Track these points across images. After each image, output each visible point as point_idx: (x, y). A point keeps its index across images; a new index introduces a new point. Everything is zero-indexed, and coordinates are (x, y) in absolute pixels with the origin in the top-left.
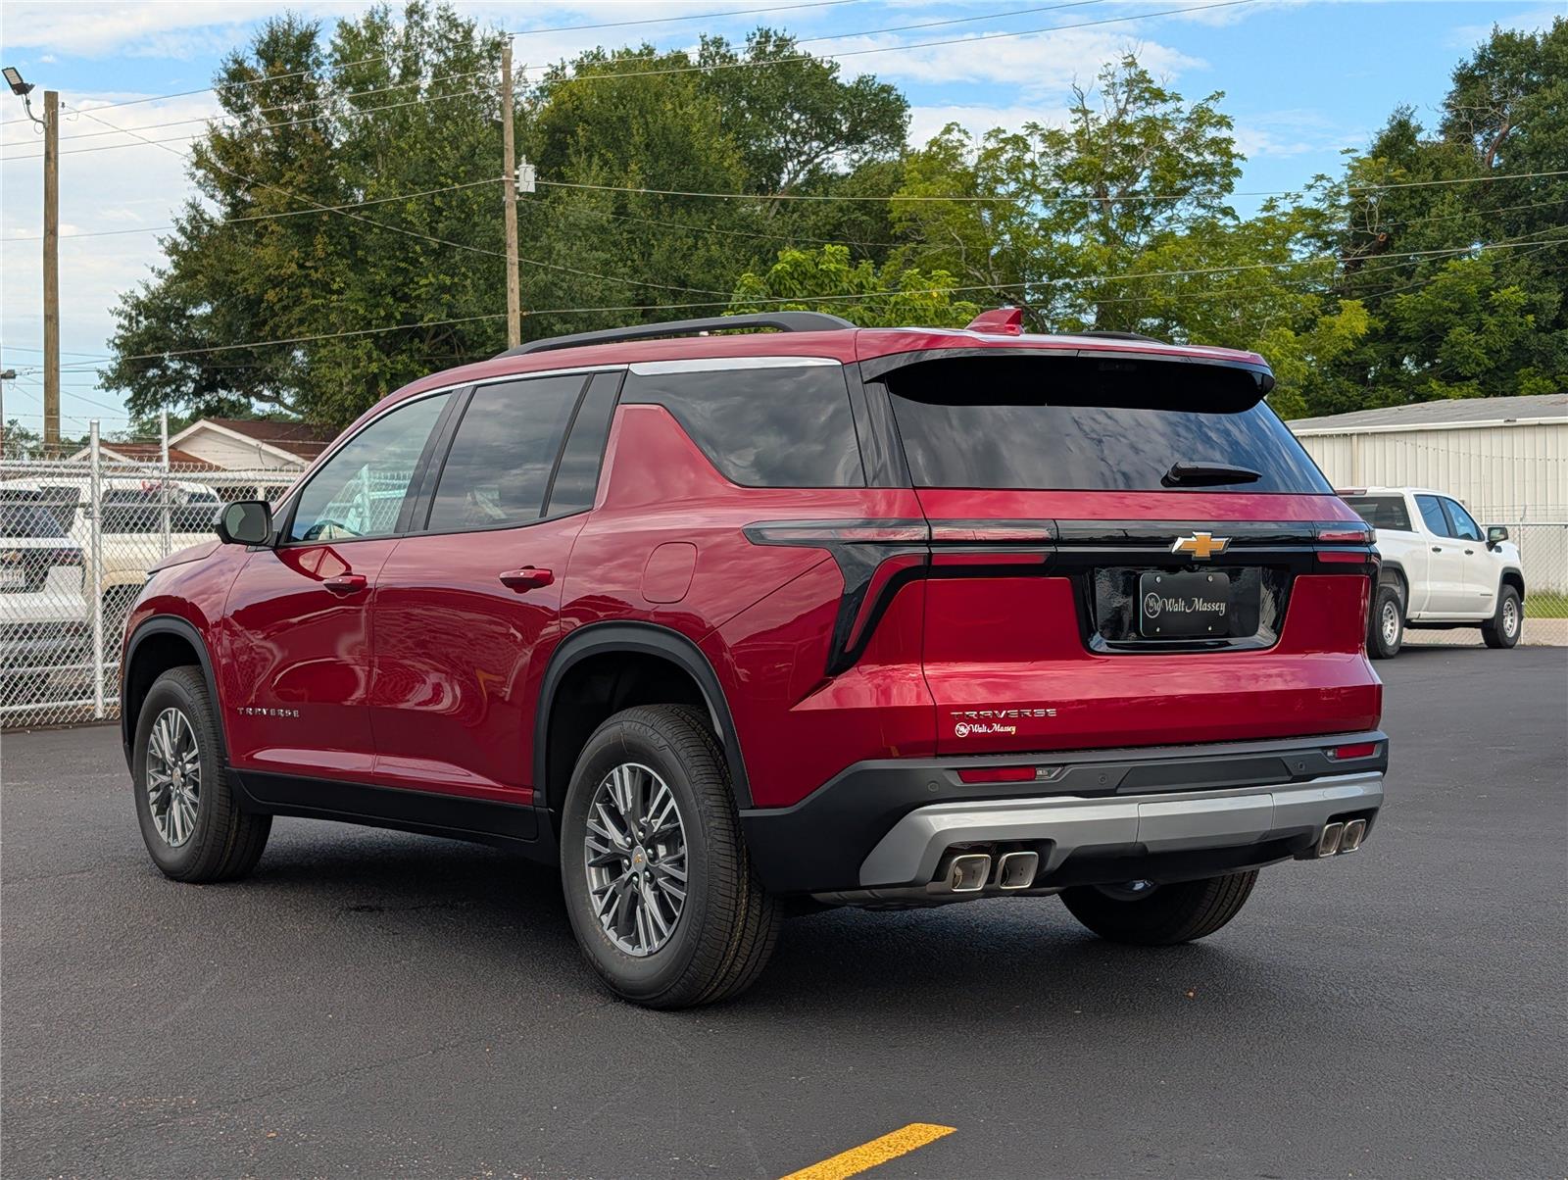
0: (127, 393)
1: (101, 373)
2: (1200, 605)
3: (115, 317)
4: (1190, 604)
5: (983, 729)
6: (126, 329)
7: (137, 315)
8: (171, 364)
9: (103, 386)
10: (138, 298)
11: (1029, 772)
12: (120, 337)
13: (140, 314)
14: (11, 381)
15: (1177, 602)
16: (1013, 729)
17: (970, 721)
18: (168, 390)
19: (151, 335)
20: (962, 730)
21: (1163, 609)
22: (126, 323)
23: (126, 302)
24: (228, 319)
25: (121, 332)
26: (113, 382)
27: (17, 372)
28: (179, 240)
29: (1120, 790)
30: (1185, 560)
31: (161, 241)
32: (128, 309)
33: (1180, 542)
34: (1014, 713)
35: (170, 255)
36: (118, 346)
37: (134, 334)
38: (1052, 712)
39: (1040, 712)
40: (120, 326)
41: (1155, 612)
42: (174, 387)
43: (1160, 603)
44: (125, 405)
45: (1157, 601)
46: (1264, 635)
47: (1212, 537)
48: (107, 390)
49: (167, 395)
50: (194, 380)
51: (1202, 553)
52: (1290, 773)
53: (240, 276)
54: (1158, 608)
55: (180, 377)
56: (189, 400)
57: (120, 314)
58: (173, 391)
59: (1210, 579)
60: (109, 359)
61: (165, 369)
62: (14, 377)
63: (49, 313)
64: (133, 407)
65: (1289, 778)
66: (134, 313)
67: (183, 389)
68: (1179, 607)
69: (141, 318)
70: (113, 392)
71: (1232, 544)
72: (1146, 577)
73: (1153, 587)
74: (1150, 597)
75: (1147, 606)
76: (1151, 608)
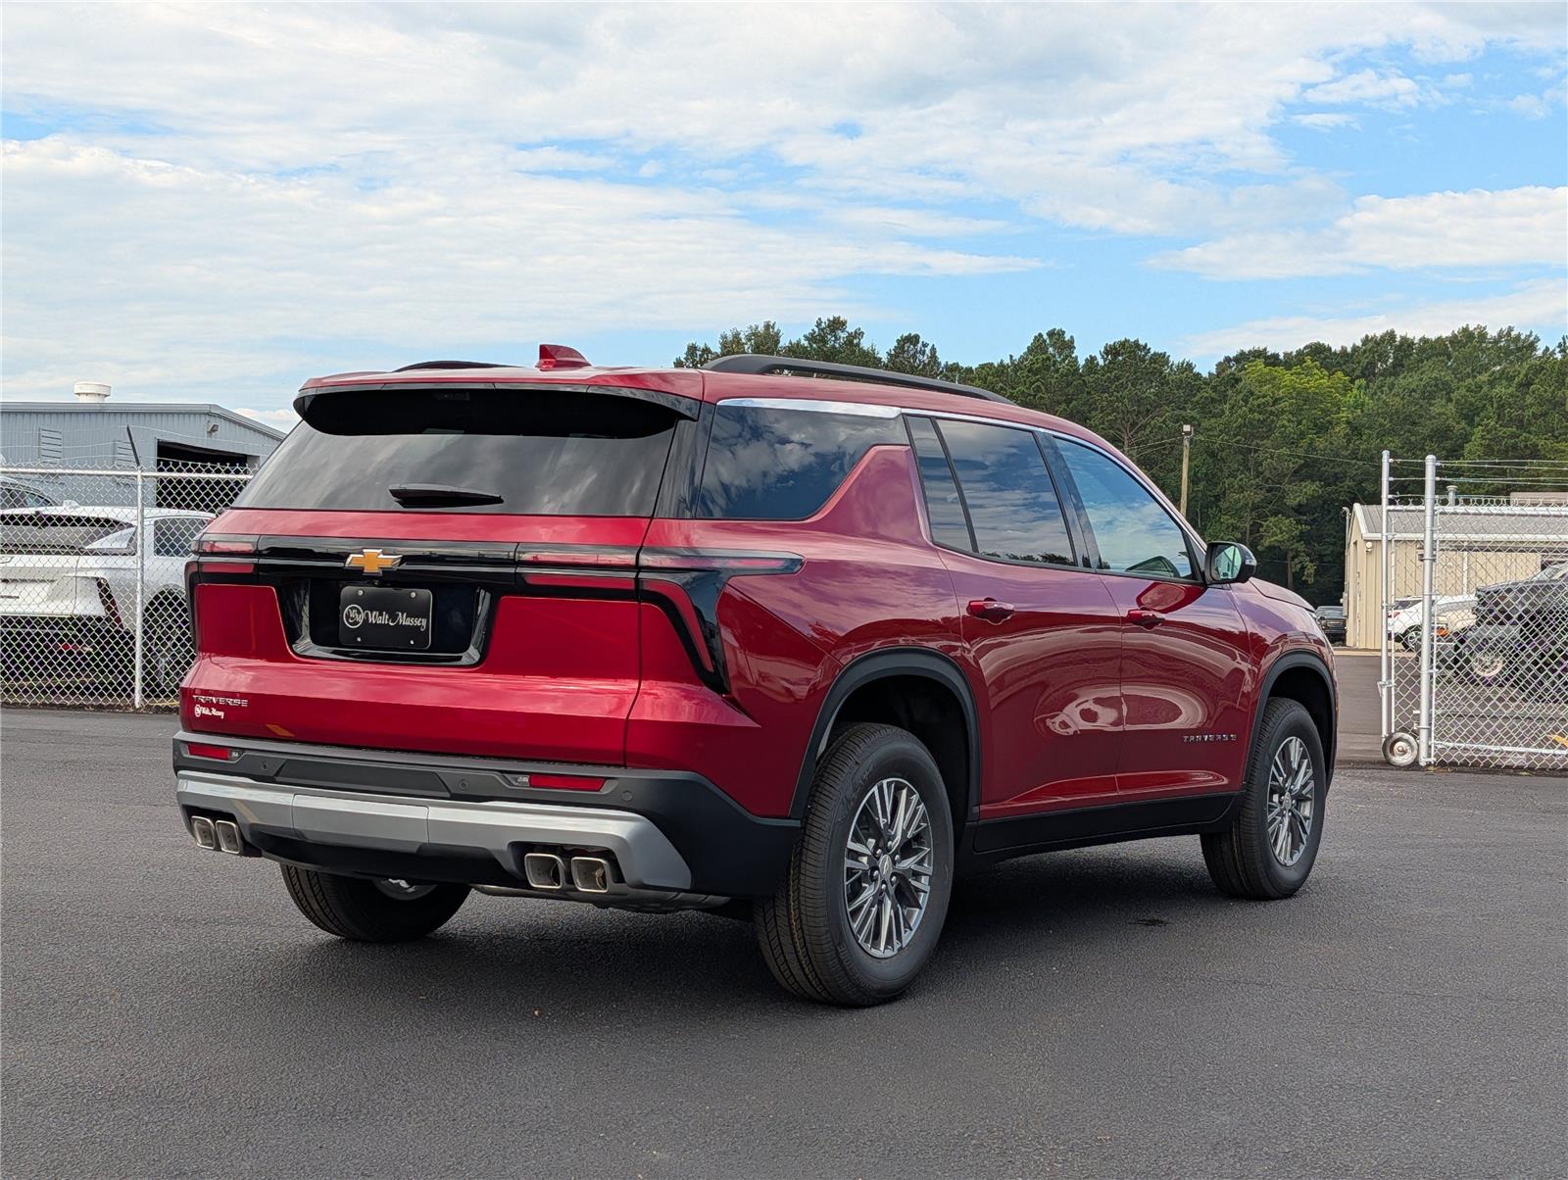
2: (404, 620)
4: (393, 617)
15: (381, 614)
16: (221, 714)
21: (366, 620)
29: (278, 779)
30: (359, 576)
33: (351, 558)
34: (222, 701)
38: (245, 703)
39: (237, 702)
41: (356, 623)
43: (363, 615)
45: (359, 612)
46: (472, 654)
47: (382, 554)
51: (371, 568)
52: (448, 790)
54: (360, 619)
59: (413, 595)
65: (448, 795)
68: (383, 619)
72: (347, 590)
73: (356, 599)
74: (352, 609)
75: (348, 617)
76: (352, 619)
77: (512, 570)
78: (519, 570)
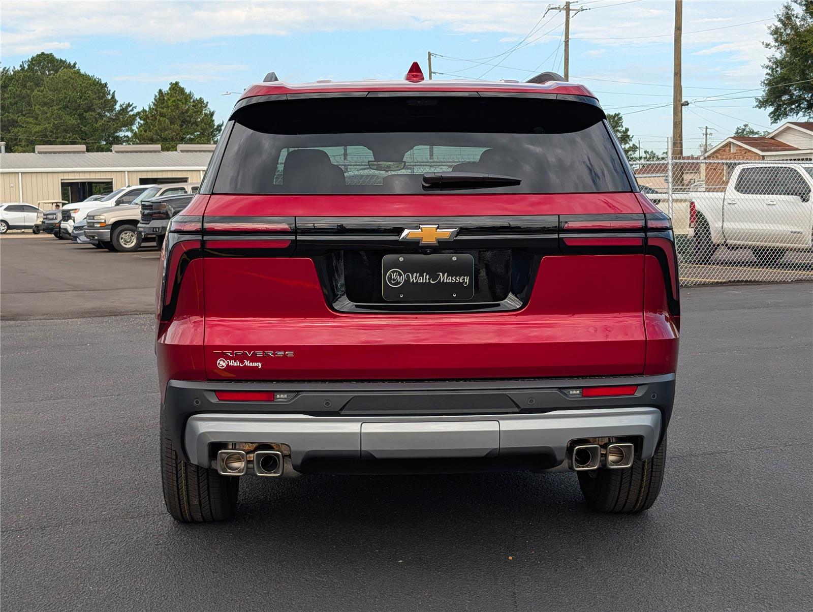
0: (771, 109)
1: (757, 99)
2: (444, 278)
3: (765, 69)
4: (434, 276)
5: (237, 364)
6: (771, 75)
7: (776, 68)
8: (795, 93)
9: (757, 106)
10: (776, 58)
11: (270, 395)
12: (767, 80)
13: (777, 67)
14: (687, 106)
15: (421, 275)
16: (259, 365)
17: (227, 358)
18: (793, 107)
19: (783, 79)
20: (222, 363)
21: (408, 280)
22: (770, 72)
23: (770, 61)
24: (802, 67)
25: (768, 77)
26: (763, 104)
27: (689, 102)
28: (779, 26)
29: (343, 412)
30: (414, 247)
31: (769, 28)
32: (771, 64)
33: (406, 232)
34: (259, 354)
35: (773, 35)
36: (766, 84)
37: (775, 78)
38: (290, 354)
39: (280, 353)
40: (768, 74)
41: (398, 283)
42: (797, 105)
43: (404, 276)
44: (769, 116)
45: (400, 275)
47: (438, 228)
48: (760, 108)
49: (793, 109)
50: (807, 101)
52: (518, 406)
53: (808, 43)
54: (402, 280)
55: (799, 100)
56: (805, 111)
57: (767, 67)
58: (797, 107)
59: (454, 258)
60: (761, 92)
61: (792, 95)
62: (688, 104)
63: (676, 71)
64: (773, 116)
65: (517, 410)
66: (774, 66)
67: (802, 105)
68: (425, 279)
69: (778, 69)
70: (763, 109)
71: (458, 234)
72: (388, 258)
73: (396, 264)
74: (393, 272)
75: (390, 279)
76: (394, 280)
77: (556, 236)
78: (561, 236)
